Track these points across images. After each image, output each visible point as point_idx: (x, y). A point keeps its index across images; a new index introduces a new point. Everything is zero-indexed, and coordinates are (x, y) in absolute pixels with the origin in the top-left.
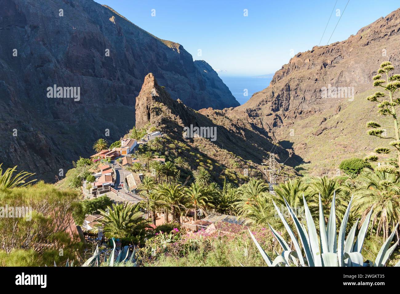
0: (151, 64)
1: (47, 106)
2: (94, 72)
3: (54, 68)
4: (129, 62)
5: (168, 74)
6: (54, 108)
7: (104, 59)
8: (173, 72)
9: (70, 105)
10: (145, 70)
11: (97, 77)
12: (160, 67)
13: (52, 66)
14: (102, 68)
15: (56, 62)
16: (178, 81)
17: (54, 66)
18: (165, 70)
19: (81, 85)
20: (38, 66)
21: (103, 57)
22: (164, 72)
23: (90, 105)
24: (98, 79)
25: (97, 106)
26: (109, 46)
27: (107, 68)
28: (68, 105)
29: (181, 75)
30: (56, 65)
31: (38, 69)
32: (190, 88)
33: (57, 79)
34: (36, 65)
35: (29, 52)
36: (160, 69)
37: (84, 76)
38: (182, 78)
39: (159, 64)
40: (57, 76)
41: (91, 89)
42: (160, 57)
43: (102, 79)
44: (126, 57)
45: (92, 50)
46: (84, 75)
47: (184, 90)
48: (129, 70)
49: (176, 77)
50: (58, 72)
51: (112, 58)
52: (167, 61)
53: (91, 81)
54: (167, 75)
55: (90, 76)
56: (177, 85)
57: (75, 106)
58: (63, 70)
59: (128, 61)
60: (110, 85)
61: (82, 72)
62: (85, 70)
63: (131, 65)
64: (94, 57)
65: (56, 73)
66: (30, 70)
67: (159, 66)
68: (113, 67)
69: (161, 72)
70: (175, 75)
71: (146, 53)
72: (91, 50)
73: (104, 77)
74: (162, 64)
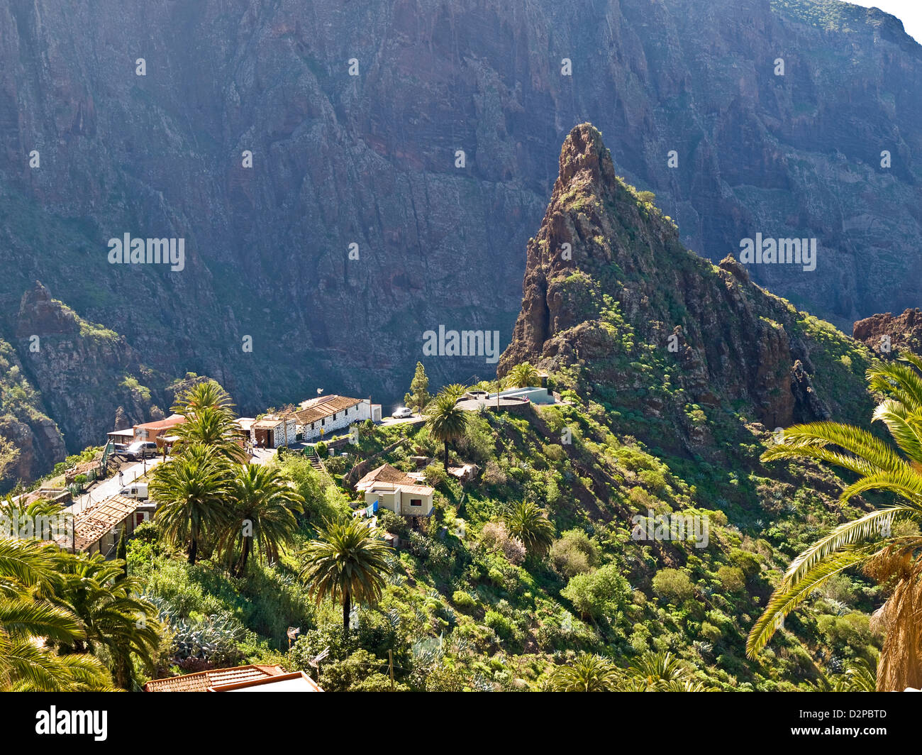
0: (730, 116)
1: (294, 293)
3: (324, 142)
4: (627, 109)
5: (810, 167)
6: (316, 303)
7: (515, 101)
8: (839, 155)
9: (372, 294)
10: (700, 148)
11: (483, 177)
12: (776, 133)
13: (317, 132)
14: (502, 137)
15: (334, 116)
16: (862, 202)
17: (326, 131)
18: (798, 148)
19: (418, 212)
20: (274, 133)
21: (514, 94)
22: (791, 155)
23: (449, 296)
24: (487, 185)
25: (476, 303)
27: (529, 138)
28: (365, 293)
30: (331, 128)
31: (277, 144)
33: (332, 187)
34: (270, 132)
35: (250, 82)
36: (774, 141)
37: (433, 176)
39: (770, 120)
40: (331, 171)
41: (457, 229)
43: (499, 185)
44: (610, 84)
45: (471, 63)
49: (851, 177)
50: (337, 157)
51: (553, 93)
52: (814, 101)
53: (457, 195)
54: (806, 173)
57: (390, 297)
58: (357, 150)
59: (620, 103)
60: (530, 214)
61: (426, 156)
62: (437, 148)
63: (632, 124)
64: (478, 92)
65: (330, 162)
67: (770, 129)
68: (554, 131)
69: (775, 156)
70: (845, 167)
72: (465, 64)
73: (510, 177)
74: (784, 117)
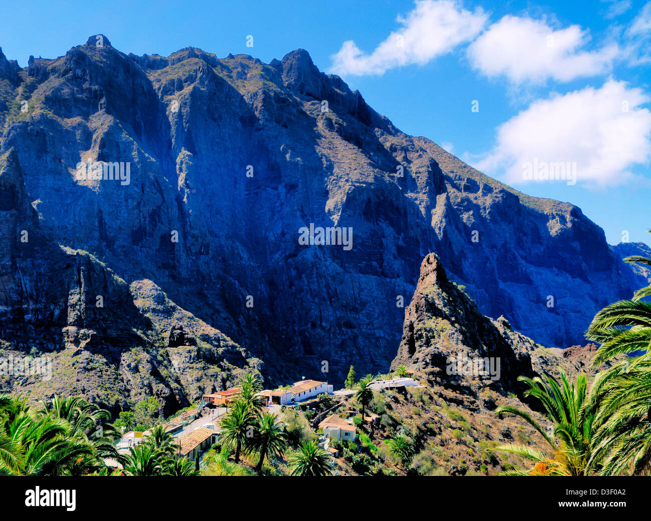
0: (502, 250)
1: (296, 329)
2: (381, 266)
3: (312, 259)
4: (453, 246)
5: (541, 274)
6: (307, 334)
7: (401, 242)
8: (554, 269)
9: (333, 330)
10: (488, 265)
11: (386, 276)
12: (524, 258)
13: (309, 255)
14: (395, 258)
17: (313, 254)
18: (535, 265)
19: (355, 292)
20: (289, 254)
21: (401, 239)
22: (532, 269)
23: (369, 332)
24: (388, 280)
25: (382, 335)
26: (414, 214)
27: (408, 258)
28: (330, 330)
29: (573, 277)
30: (315, 253)
31: (290, 260)
32: (595, 307)
33: (315, 280)
34: (287, 254)
35: (279, 231)
36: (524, 262)
37: (363, 275)
38: (576, 283)
39: (521, 252)
40: (315, 272)
41: (374, 300)
42: (525, 234)
43: (393, 280)
45: (381, 224)
46: (363, 273)
47: (579, 312)
48: (452, 263)
49: (560, 280)
50: (318, 266)
51: (419, 238)
52: (541, 244)
53: (374, 284)
54: (539, 277)
55: (374, 275)
56: (563, 299)
57: (341, 332)
58: (328, 263)
61: (360, 267)
62: (364, 262)
63: (456, 253)
64: (384, 237)
65: (315, 268)
66: (278, 262)
67: (521, 256)
68: (419, 256)
69: (524, 269)
70: (557, 275)
71: (492, 227)
72: (378, 224)
73: (398, 276)
74: (528, 251)
